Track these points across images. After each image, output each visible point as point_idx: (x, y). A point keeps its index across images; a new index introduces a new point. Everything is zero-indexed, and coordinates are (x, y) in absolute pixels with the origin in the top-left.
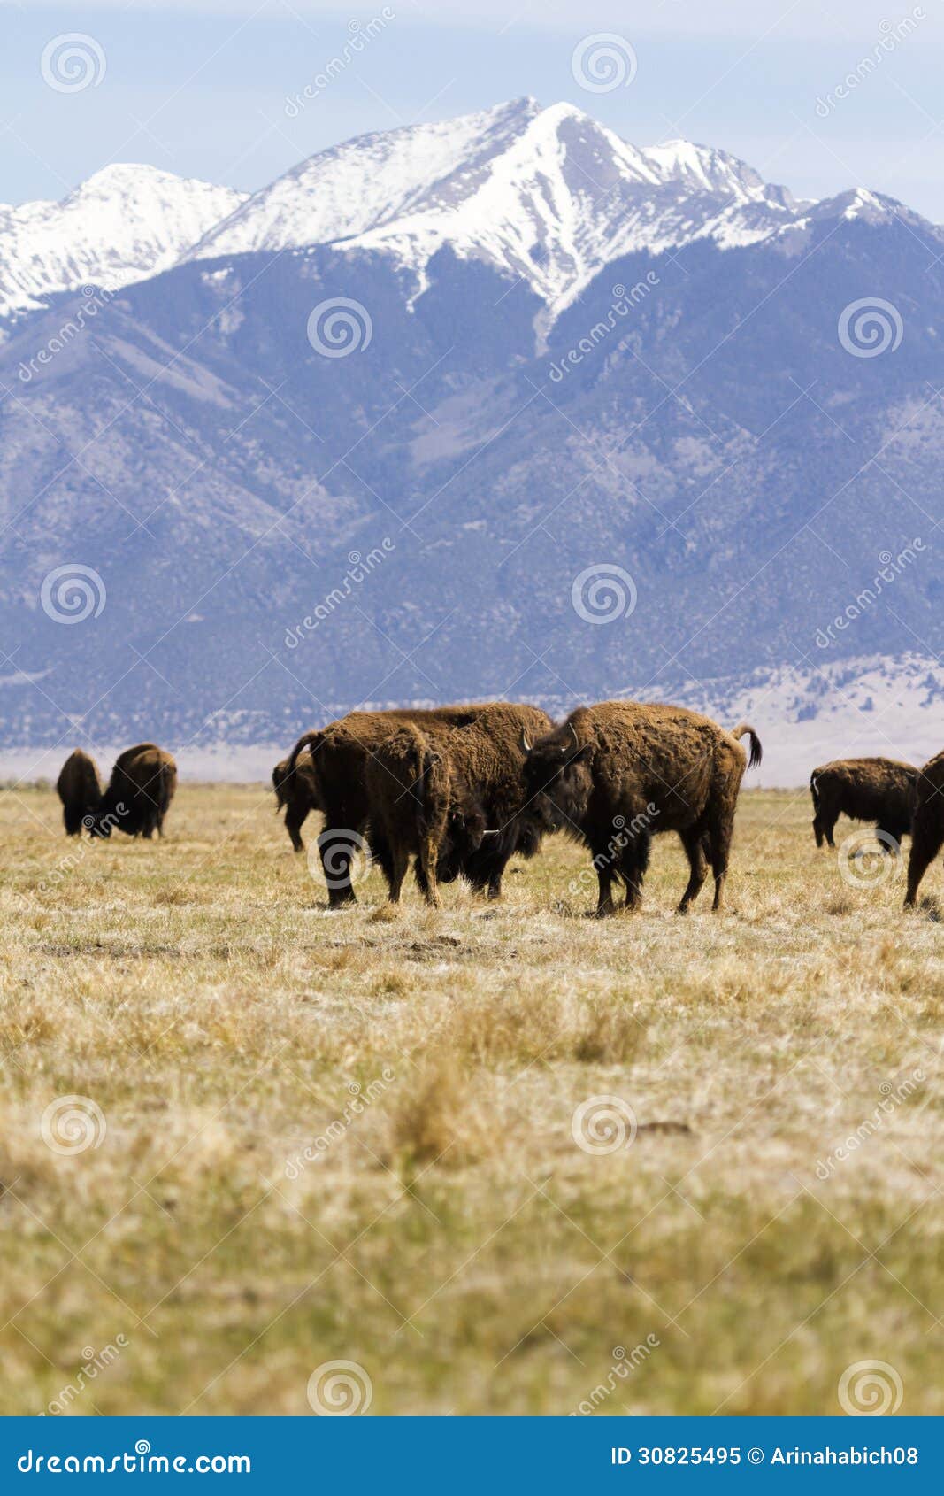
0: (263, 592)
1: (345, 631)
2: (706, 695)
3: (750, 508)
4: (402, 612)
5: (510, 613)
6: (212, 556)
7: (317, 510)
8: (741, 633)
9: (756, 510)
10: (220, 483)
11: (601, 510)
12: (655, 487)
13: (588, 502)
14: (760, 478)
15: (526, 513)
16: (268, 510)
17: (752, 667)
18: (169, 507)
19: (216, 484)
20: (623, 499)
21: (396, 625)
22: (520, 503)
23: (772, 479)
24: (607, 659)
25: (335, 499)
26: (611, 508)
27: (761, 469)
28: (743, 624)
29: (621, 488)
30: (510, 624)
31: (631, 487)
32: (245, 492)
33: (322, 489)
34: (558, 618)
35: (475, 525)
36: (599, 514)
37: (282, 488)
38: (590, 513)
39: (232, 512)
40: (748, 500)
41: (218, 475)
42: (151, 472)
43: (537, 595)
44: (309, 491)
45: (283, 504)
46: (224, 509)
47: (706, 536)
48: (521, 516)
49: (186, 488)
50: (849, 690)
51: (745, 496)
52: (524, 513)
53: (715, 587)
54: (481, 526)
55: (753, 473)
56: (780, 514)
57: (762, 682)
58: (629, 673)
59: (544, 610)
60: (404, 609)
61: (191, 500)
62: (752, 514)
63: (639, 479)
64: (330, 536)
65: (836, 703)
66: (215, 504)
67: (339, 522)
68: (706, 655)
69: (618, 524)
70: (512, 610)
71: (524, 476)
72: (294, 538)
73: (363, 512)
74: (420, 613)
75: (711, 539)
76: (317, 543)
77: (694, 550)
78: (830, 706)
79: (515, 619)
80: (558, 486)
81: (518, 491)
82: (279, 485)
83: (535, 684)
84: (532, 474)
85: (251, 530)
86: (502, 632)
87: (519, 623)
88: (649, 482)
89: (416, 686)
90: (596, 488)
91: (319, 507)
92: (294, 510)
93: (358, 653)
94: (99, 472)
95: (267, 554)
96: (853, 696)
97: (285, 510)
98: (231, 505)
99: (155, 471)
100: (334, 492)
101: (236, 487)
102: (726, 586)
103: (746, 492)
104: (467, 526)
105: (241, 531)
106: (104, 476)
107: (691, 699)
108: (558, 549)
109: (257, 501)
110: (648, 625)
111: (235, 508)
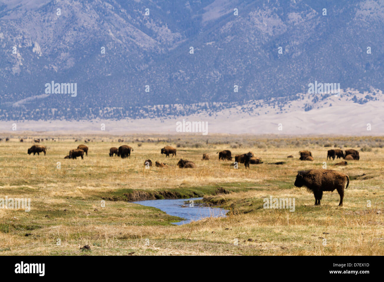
0: (137, 67)
1: (158, 80)
2: (276, 103)
3: (309, 37)
4: (179, 73)
5: (217, 74)
6: (121, 54)
7: (166, 38)
8: (296, 81)
9: (311, 38)
10: (131, 28)
11: (258, 38)
12: (279, 30)
13: (253, 35)
14: (314, 27)
15: (229, 38)
16: (148, 37)
17: (297, 93)
18: (108, 36)
19: (129, 28)
20: (267, 34)
21: (176, 78)
22: (228, 35)
23: (317, 27)
24: (247, 90)
25: (173, 34)
26: (262, 37)
27: (314, 24)
28: (297, 78)
29: (267, 30)
30: (217, 77)
31: (271, 30)
32: (140, 31)
33: (169, 31)
34: (234, 76)
35: (211, 43)
36: (257, 39)
37: (155, 30)
38: (253, 39)
39: (134, 38)
40: (308, 35)
41: (130, 25)
42: (106, 24)
43: (228, 67)
44: (165, 31)
45: (154, 35)
46: (131, 37)
47: (293, 47)
48: (227, 40)
49: (118, 29)
50: (325, 101)
51: (307, 33)
52: (228, 39)
53: (289, 65)
54: (213, 43)
55: (312, 25)
56: (318, 39)
57: (296, 98)
58: (254, 95)
59: (230, 73)
60: (179, 72)
61: (119, 34)
62: (308, 40)
63: (274, 27)
64: (170, 47)
65: (319, 106)
66: (128, 36)
67: (174, 42)
68: (283, 88)
69: (264, 43)
70: (218, 73)
71: (231, 26)
72: (155, 48)
73: (183, 38)
74: (185, 74)
75: (294, 48)
76: (163, 49)
77: (288, 52)
78: (317, 107)
79: (219, 76)
80: (242, 29)
81: (228, 31)
82: (154, 29)
83: (220, 98)
84: (234, 25)
85: (140, 44)
86: (214, 80)
87: (220, 77)
88: (277, 28)
89: (177, 99)
90: (257, 30)
91: (167, 37)
92: (158, 38)
93: (162, 88)
94: (85, 24)
95: (145, 52)
96: (325, 103)
97: (155, 38)
98: (134, 36)
99: (107, 24)
100: (173, 31)
101: (137, 29)
102: (293, 65)
103: (308, 32)
104: (208, 44)
105: (137, 45)
106: (87, 26)
107: (271, 104)
108: (237, 52)
109: (144, 34)
110: (263, 78)
111: (136, 37)
